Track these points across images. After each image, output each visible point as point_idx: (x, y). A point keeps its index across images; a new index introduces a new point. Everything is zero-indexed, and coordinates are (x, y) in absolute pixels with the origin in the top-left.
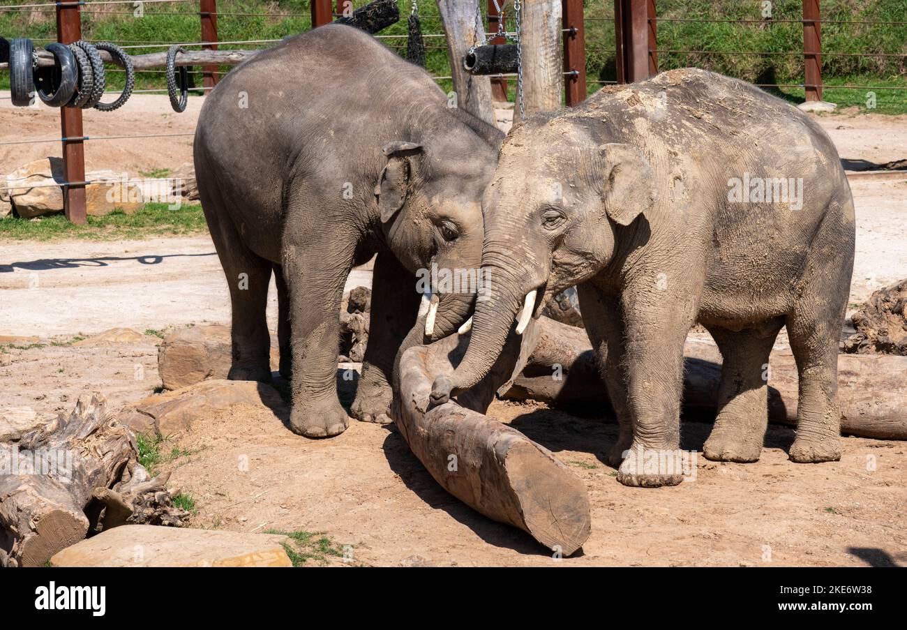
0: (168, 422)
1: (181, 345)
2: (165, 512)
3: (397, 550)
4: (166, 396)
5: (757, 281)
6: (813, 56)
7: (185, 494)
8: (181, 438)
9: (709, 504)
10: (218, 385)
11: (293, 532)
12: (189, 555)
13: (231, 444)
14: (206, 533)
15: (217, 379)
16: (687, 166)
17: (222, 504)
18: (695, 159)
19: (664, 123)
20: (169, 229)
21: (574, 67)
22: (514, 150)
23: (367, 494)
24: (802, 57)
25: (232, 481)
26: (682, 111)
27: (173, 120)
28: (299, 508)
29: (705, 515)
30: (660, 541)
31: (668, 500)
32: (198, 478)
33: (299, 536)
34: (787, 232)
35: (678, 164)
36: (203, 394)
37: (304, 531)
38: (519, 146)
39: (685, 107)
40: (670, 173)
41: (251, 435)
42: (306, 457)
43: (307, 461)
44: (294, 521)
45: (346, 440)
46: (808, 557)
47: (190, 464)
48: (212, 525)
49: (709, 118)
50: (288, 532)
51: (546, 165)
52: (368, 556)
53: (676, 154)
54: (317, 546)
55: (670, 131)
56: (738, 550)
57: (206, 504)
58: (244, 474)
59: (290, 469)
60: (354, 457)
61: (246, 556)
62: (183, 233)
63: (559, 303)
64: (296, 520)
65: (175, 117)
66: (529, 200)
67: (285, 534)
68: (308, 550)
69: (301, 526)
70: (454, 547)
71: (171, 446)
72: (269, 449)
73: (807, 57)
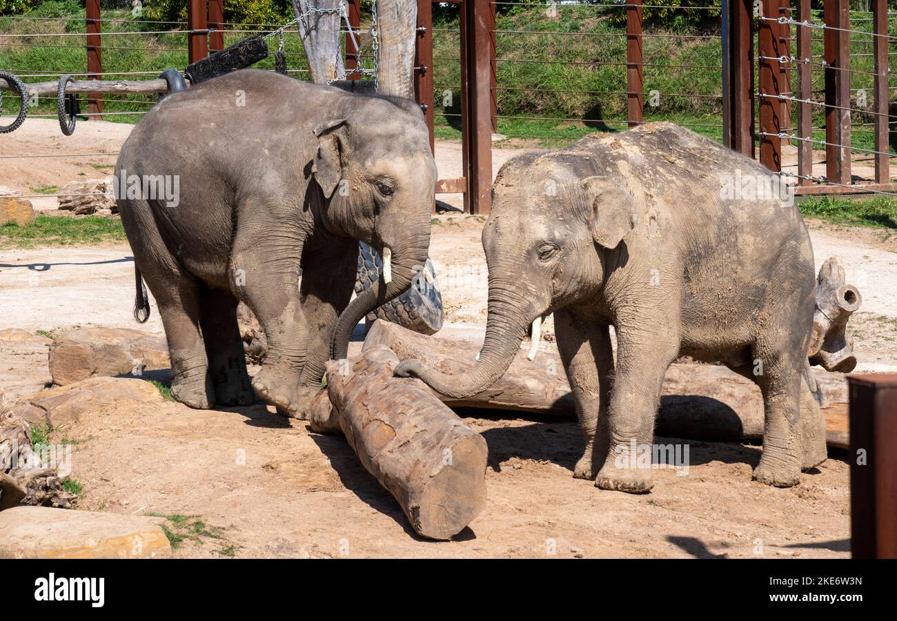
0: (58, 415)
1: (70, 345)
2: (55, 495)
3: (263, 533)
4: (57, 391)
5: (723, 313)
6: (636, 96)
7: (73, 479)
8: (70, 428)
9: (544, 496)
10: (103, 381)
11: (170, 515)
12: (77, 534)
13: (115, 435)
14: (93, 514)
15: (102, 376)
16: (661, 207)
17: (107, 489)
18: (667, 202)
19: (642, 168)
20: (57, 240)
21: (423, 102)
22: (506, 190)
23: (238, 482)
24: (626, 96)
25: (116, 468)
26: (658, 157)
27: (61, 142)
28: (177, 494)
29: (539, 505)
30: (500, 528)
31: (507, 491)
32: (84, 465)
33: (176, 519)
34: (749, 267)
35: (653, 205)
36: (90, 389)
37: (180, 514)
38: (510, 186)
39: (660, 153)
40: (647, 212)
41: (133, 427)
42: (182, 447)
43: (184, 451)
44: (171, 505)
45: (219, 433)
46: (632, 544)
47: (78, 452)
48: (98, 507)
49: (681, 163)
50: (167, 515)
51: (537, 204)
52: (238, 537)
53: (651, 197)
54: (192, 528)
55: (647, 175)
56: (569, 537)
57: (93, 488)
58: (126, 462)
59: (168, 458)
60: (226, 448)
61: (129, 536)
62: (70, 244)
63: (408, 312)
64: (174, 504)
65: (63, 139)
66: (525, 238)
67: (164, 516)
68: (184, 531)
69: (178, 509)
70: (315, 531)
71: (61, 436)
72: (149, 439)
73: (630, 96)
